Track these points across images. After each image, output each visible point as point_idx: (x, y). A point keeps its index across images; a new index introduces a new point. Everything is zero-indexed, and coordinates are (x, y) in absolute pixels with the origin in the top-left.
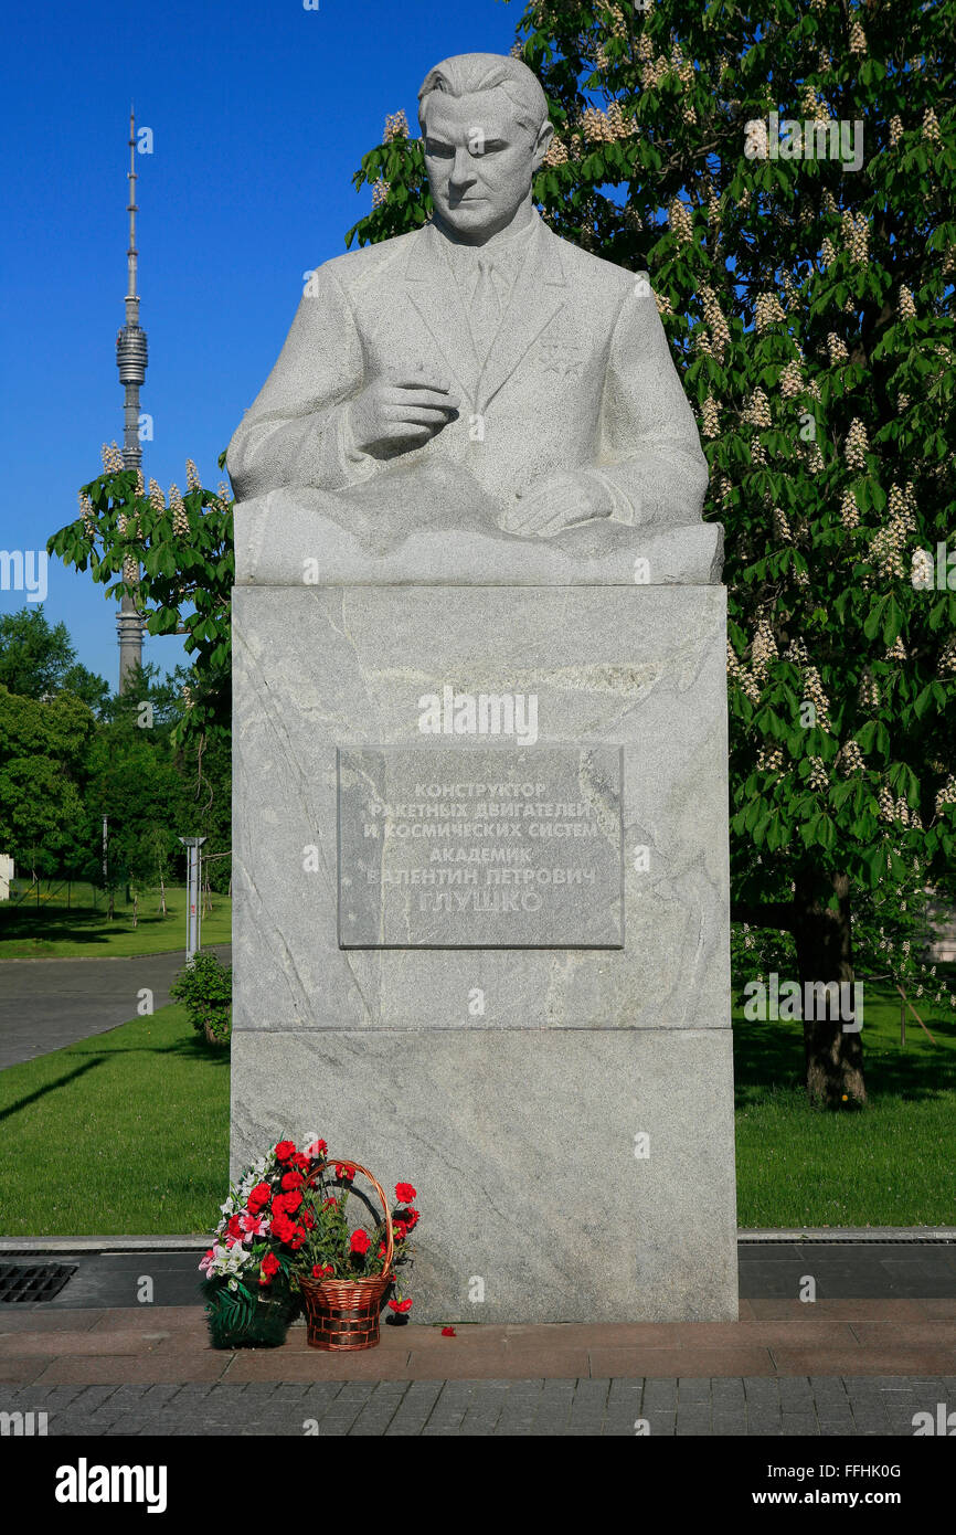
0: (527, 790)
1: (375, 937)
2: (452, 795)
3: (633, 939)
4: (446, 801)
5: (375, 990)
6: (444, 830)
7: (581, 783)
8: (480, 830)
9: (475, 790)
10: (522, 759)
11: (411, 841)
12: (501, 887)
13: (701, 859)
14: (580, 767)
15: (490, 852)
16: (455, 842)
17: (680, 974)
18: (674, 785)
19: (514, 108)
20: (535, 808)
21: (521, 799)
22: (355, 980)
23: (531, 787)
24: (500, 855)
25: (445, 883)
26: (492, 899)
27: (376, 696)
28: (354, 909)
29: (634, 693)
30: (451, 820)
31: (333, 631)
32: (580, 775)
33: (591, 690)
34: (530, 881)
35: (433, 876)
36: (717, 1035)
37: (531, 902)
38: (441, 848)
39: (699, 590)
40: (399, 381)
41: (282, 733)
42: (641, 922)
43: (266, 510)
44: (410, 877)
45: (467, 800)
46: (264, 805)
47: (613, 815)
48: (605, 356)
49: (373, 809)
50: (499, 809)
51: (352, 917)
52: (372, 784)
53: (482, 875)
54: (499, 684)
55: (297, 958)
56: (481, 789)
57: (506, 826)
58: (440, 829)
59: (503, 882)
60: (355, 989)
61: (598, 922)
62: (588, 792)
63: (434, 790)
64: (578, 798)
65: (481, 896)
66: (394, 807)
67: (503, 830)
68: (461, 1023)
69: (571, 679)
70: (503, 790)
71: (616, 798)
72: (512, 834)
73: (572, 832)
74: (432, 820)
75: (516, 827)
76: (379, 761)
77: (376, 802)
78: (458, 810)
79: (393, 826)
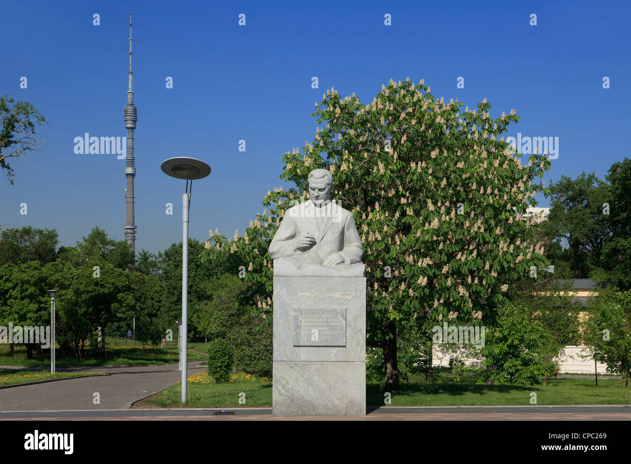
0: (329, 316)
1: (300, 344)
3: (348, 345)
4: (314, 318)
5: (300, 354)
6: (313, 324)
7: (338, 315)
8: (320, 324)
9: (319, 316)
10: (328, 310)
11: (307, 326)
13: (361, 329)
14: (338, 312)
15: (321, 328)
16: (315, 326)
17: (357, 351)
18: (356, 316)
19: (327, 181)
20: (330, 320)
21: (327, 318)
22: (296, 353)
24: (324, 328)
26: (322, 337)
27: (300, 298)
28: (296, 339)
29: (349, 298)
30: (314, 322)
31: (292, 285)
33: (340, 297)
34: (329, 334)
36: (363, 363)
37: (329, 337)
38: (312, 327)
39: (361, 279)
40: (305, 236)
41: (283, 305)
42: (349, 342)
44: (307, 332)
45: (317, 318)
47: (345, 321)
48: (343, 230)
49: (300, 320)
50: (323, 320)
51: (296, 340)
52: (300, 315)
53: (320, 332)
54: (323, 296)
55: (285, 348)
57: (324, 323)
59: (324, 334)
61: (342, 342)
62: (340, 317)
63: (311, 316)
64: (338, 318)
66: (304, 319)
68: (316, 360)
69: (337, 295)
70: (324, 316)
71: (345, 318)
72: (326, 325)
73: (337, 324)
74: (311, 322)
75: (326, 323)
76: (301, 311)
77: (300, 318)
78: (316, 320)
79: (303, 323)
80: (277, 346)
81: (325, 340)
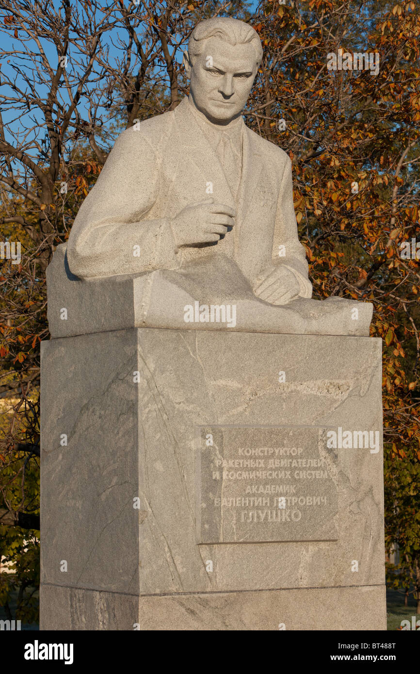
0: (294, 451)
1: (218, 538)
2: (256, 454)
3: (340, 536)
4: (254, 458)
6: (253, 475)
7: (320, 447)
8: (271, 475)
9: (268, 452)
10: (291, 434)
11: (236, 481)
13: (371, 490)
14: (320, 438)
15: (275, 488)
16: (258, 482)
17: (362, 555)
20: (298, 462)
21: (291, 457)
22: (204, 564)
23: (295, 449)
24: (280, 489)
25: (254, 505)
26: (277, 514)
27: (213, 395)
28: (208, 521)
29: (339, 397)
30: (256, 469)
31: (191, 357)
32: (319, 443)
33: (319, 394)
34: (295, 504)
35: (247, 502)
36: (379, 588)
37: (296, 516)
38: (251, 485)
39: (369, 339)
40: (213, 210)
41: (165, 417)
42: (344, 527)
43: (151, 283)
44: (236, 502)
45: (264, 457)
46: (156, 460)
47: (335, 466)
49: (217, 463)
50: (280, 462)
51: (206, 526)
52: (217, 447)
53: (272, 500)
55: (173, 552)
56: (271, 451)
57: (283, 473)
58: (251, 474)
60: (203, 569)
61: (328, 527)
62: (323, 453)
63: (248, 451)
64: (318, 456)
65: (271, 513)
66: (228, 461)
67: (282, 475)
68: (258, 587)
69: (310, 388)
70: (282, 452)
71: (336, 456)
72: (286, 477)
73: (315, 475)
74: (247, 469)
75: (288, 473)
76: (220, 434)
77: (218, 459)
78: (259, 463)
79: (227, 472)
80: (149, 546)
81: (285, 523)
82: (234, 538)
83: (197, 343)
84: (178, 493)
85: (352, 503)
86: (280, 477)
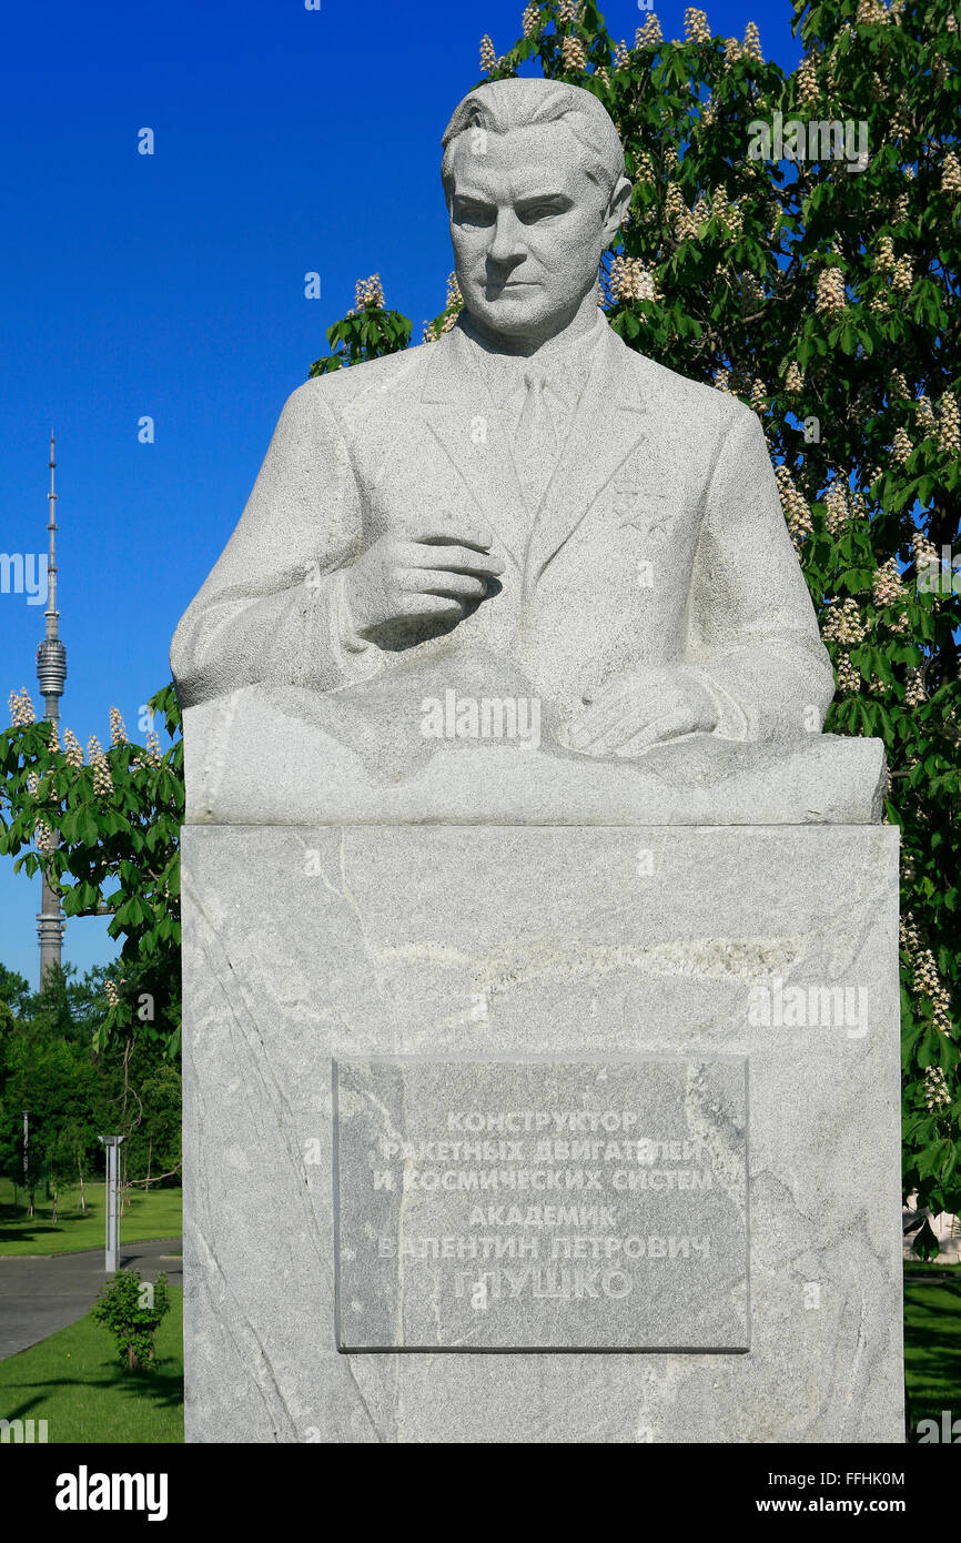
0: (610, 1121)
1: (390, 1336)
2: (500, 1128)
3: (763, 1337)
4: (492, 1137)
5: (389, 1412)
6: (490, 1180)
7: (688, 1111)
8: (542, 1179)
9: (534, 1121)
10: (602, 1076)
11: (442, 1194)
12: (573, 1263)
13: (861, 1219)
14: (688, 1088)
15: (556, 1212)
16: (506, 1196)
18: (822, 1115)
19: (581, 152)
20: (622, 1148)
21: (602, 1134)
22: (362, 1397)
23: (616, 1116)
24: (571, 1216)
25: (492, 1255)
26: (559, 1280)
27: (389, 984)
28: (360, 1295)
29: (763, 980)
30: (499, 1165)
31: (326, 889)
32: (688, 1100)
33: (700, 976)
34: (615, 1255)
35: (473, 1246)
37: (616, 1285)
38: (485, 1206)
39: (857, 831)
40: (420, 534)
41: (253, 1038)
42: (773, 1313)
43: (230, 717)
44: (440, 1248)
45: (522, 1135)
46: (229, 1142)
47: (735, 1158)
48: (700, 512)
49: (387, 1149)
50: (570, 1148)
51: (357, 1306)
52: (385, 1111)
53: (545, 1245)
54: (567, 968)
55: (277, 1366)
56: (543, 1119)
57: (579, 1175)
58: (483, 1178)
59: (576, 1255)
60: (361, 1410)
61: (715, 1314)
62: (700, 1125)
63: (475, 1121)
64: (684, 1134)
65: (544, 1276)
66: (417, 1146)
67: (575, 1179)
69: (674, 961)
70: (575, 1122)
71: (740, 1134)
72: (589, 1186)
73: (676, 1183)
74: (471, 1164)
75: (594, 1175)
76: (395, 1078)
77: (390, 1139)
78: (509, 1150)
79: (416, 1174)
80: (210, 1352)
81: (585, 1303)
82: (435, 1337)
83: (343, 856)
84: (290, 1223)
85: (801, 1253)
86: (569, 1185)
